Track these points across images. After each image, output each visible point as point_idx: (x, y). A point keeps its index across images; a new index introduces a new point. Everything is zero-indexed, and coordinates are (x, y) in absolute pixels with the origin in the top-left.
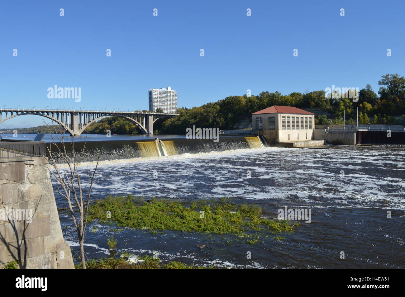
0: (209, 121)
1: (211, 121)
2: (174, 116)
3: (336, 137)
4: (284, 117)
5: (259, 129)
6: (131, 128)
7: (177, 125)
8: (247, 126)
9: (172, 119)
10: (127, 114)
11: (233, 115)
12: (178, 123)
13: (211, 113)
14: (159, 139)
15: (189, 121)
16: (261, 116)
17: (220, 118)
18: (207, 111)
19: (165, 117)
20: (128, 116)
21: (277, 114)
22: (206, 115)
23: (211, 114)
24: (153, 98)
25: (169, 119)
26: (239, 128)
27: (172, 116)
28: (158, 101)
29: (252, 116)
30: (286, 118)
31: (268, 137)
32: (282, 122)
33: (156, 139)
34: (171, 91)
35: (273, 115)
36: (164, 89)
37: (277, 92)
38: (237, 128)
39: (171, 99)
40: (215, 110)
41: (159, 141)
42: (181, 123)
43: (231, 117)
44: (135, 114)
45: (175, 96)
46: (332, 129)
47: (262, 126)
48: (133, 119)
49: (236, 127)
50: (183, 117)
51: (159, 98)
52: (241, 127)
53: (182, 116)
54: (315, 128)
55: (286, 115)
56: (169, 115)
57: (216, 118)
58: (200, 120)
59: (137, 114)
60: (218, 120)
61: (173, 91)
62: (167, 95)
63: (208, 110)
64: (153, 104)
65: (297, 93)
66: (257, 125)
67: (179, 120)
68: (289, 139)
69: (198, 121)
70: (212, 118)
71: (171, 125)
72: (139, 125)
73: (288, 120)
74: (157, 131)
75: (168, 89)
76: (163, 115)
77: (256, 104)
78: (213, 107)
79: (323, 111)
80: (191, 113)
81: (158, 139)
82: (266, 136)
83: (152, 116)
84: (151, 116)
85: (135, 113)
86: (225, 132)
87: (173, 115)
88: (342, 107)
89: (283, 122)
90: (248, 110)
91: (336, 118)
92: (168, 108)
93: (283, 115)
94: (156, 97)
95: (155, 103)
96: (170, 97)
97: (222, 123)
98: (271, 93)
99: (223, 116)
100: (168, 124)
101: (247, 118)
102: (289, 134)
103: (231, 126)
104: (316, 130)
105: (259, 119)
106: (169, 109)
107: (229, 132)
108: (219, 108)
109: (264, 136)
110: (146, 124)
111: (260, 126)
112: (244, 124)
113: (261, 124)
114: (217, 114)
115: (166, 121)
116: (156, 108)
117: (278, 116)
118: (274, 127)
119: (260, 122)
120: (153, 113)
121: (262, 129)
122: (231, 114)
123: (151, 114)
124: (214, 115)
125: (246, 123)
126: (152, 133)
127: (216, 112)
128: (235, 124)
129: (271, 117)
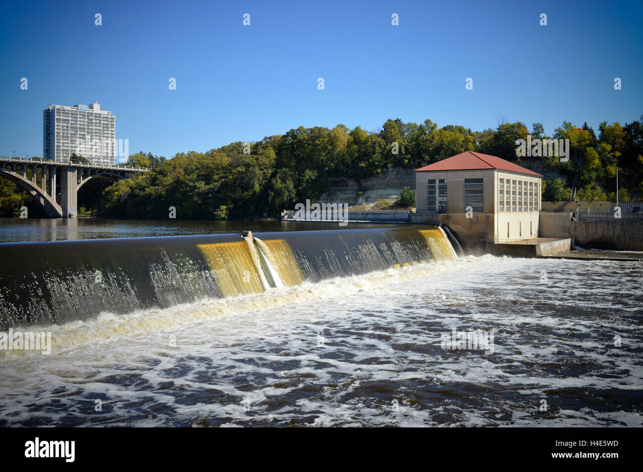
0: (253, 186)
1: (259, 188)
3: (598, 232)
4: (502, 180)
5: (437, 208)
6: (9, 200)
7: (151, 194)
9: (130, 180)
10: (9, 163)
11: (316, 174)
12: (156, 190)
13: (256, 167)
16: (442, 176)
18: (242, 162)
19: (104, 175)
20: (12, 170)
21: (490, 172)
22: (242, 173)
24: (56, 127)
25: (122, 181)
28: (69, 135)
29: (418, 175)
30: (505, 182)
31: (465, 231)
32: (499, 192)
34: (100, 112)
35: (478, 175)
36: (83, 107)
37: (427, 122)
39: (100, 133)
40: (267, 161)
42: (167, 191)
43: (310, 177)
44: (30, 166)
45: (109, 126)
46: (586, 213)
47: (446, 203)
48: (24, 178)
49: (322, 202)
50: (165, 176)
51: (72, 127)
53: (161, 173)
54: (543, 210)
55: (507, 176)
56: (116, 171)
57: (274, 181)
58: (224, 186)
59: (36, 164)
60: (278, 184)
61: (105, 112)
62: (90, 122)
63: (245, 160)
64: (56, 144)
65: (456, 127)
66: (431, 199)
67: (153, 181)
68: (509, 234)
69: (219, 187)
70: (259, 179)
71: (132, 196)
72: (40, 195)
73: (507, 187)
75: (93, 108)
79: (545, 169)
82: (459, 227)
83: (76, 171)
84: (74, 172)
85: (32, 161)
87: (127, 171)
88: (597, 161)
89: (501, 192)
91: (589, 187)
93: (501, 175)
94: (63, 126)
95: (62, 141)
96: (98, 128)
98: (409, 124)
99: (291, 175)
100: (121, 192)
101: (351, 183)
102: (508, 223)
104: (547, 214)
105: (437, 184)
108: (275, 155)
109: (454, 227)
110: (58, 190)
111: (440, 202)
113: (442, 196)
114: (270, 171)
115: (114, 185)
116: (62, 154)
117: (493, 177)
118: (480, 205)
119: (439, 191)
120: (78, 163)
121: (446, 210)
122: (310, 170)
123: (73, 167)
124: (264, 173)
125: (350, 194)
126: (75, 216)
127: (269, 164)
128: (321, 196)
129: (472, 179)
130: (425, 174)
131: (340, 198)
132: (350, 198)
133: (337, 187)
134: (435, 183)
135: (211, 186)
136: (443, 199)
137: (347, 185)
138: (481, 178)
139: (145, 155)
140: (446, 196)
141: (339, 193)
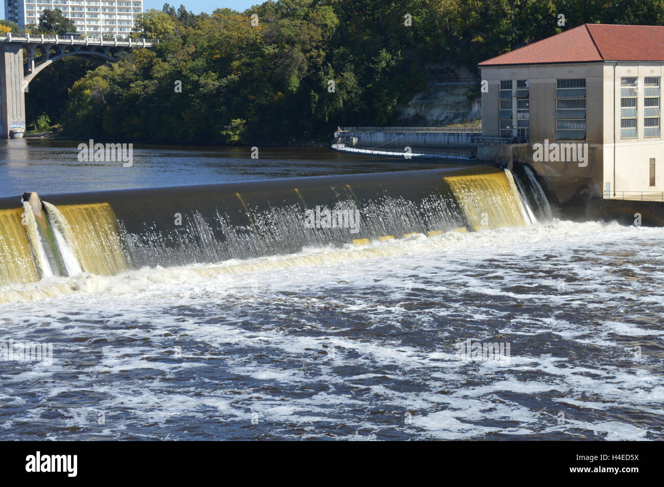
1: (297, 85)
2: (128, 49)
4: (631, 80)
5: (515, 133)
7: (137, 96)
8: (461, 111)
9: (115, 66)
11: (400, 59)
12: (145, 87)
13: (298, 47)
14: (42, 198)
15: (193, 81)
16: (522, 74)
17: (339, 71)
18: (281, 35)
21: (597, 66)
22: (276, 56)
23: (298, 55)
25: (103, 69)
26: (428, 118)
27: (114, 50)
29: (484, 72)
30: (640, 83)
31: (558, 175)
32: (618, 102)
33: (27, 197)
35: (576, 73)
38: (418, 121)
40: (317, 33)
41: (44, 208)
43: (388, 63)
47: (527, 123)
49: (411, 111)
50: (164, 61)
52: (436, 113)
53: (161, 53)
55: (642, 71)
56: (99, 48)
57: (321, 73)
58: (246, 81)
63: (286, 32)
66: (505, 116)
67: (146, 72)
68: (652, 183)
70: (300, 69)
71: (111, 97)
73: (647, 92)
74: (43, 121)
76: (71, 48)
77: (507, 8)
78: (306, 17)
80: (206, 44)
81: (34, 196)
83: (21, 51)
84: (16, 52)
86: (363, 135)
87: (119, 48)
89: (625, 102)
90: (467, 33)
92: (96, 8)
93: (624, 71)
97: (348, 93)
99: (353, 62)
100: (95, 93)
101: (464, 73)
102: (653, 161)
103: (390, 108)
106: (104, 8)
107: (380, 137)
108: (336, 21)
109: (540, 168)
111: (519, 121)
112: (451, 99)
113: (523, 112)
114: (323, 54)
115: (87, 76)
116: (37, 9)
117: (601, 76)
118: (581, 127)
119: (518, 102)
120: (24, 36)
121: (528, 137)
122: (389, 51)
123: (13, 43)
124: (311, 57)
125: (460, 95)
126: (21, 135)
127: (321, 39)
128: (410, 100)
129: (568, 80)
130: (494, 71)
131: (444, 102)
132: (459, 103)
133: (441, 81)
134: (511, 87)
135: (224, 80)
136: (523, 118)
137: (457, 79)
138: (583, 77)
139: (172, 10)
140: (528, 111)
141: (444, 93)
